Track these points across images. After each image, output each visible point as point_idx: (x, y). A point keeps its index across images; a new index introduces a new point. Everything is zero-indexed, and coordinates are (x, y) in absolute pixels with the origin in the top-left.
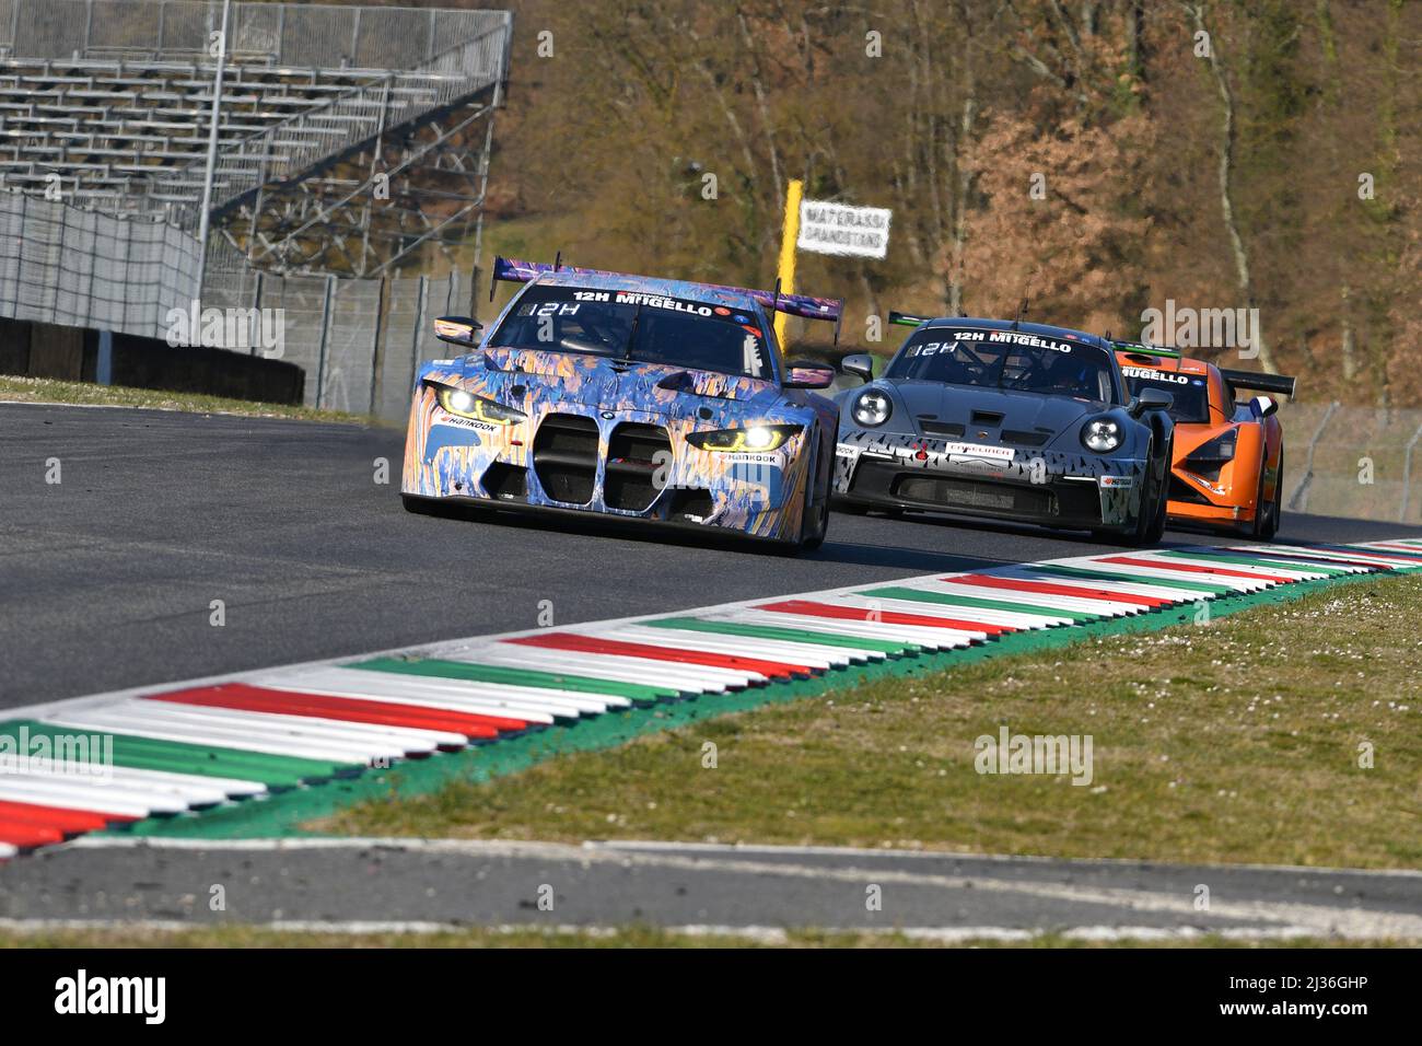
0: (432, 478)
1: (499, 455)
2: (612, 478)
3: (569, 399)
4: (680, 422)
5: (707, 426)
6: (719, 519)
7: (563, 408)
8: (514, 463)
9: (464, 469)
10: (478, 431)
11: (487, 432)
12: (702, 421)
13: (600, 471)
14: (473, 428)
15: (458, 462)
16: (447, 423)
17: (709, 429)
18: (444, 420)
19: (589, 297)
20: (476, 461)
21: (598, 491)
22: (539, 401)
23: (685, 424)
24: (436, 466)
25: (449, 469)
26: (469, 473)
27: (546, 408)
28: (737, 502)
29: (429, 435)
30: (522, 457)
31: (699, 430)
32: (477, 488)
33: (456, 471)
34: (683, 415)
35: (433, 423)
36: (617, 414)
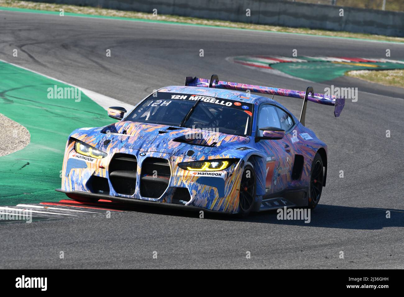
0: (69, 183)
1: (95, 172)
2: (143, 183)
3: (127, 147)
4: (176, 157)
5: (189, 159)
6: (193, 203)
7: (123, 151)
8: (101, 176)
9: (80, 179)
10: (86, 161)
11: (90, 162)
12: (187, 156)
13: (138, 180)
14: (84, 160)
15: (78, 175)
16: (75, 158)
17: (190, 160)
18: (73, 156)
19: (177, 97)
20: (85, 175)
21: (137, 189)
22: (113, 148)
23: (179, 158)
24: (70, 177)
25: (74, 179)
26: (82, 181)
27: (116, 151)
28: (202, 195)
29: (67, 163)
30: (104, 174)
31: (185, 161)
32: (85, 188)
33: (77, 180)
34: (178, 154)
35: (69, 158)
36: (147, 154)
